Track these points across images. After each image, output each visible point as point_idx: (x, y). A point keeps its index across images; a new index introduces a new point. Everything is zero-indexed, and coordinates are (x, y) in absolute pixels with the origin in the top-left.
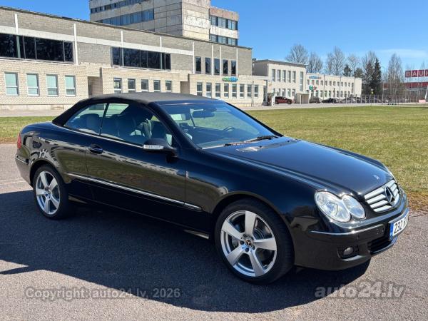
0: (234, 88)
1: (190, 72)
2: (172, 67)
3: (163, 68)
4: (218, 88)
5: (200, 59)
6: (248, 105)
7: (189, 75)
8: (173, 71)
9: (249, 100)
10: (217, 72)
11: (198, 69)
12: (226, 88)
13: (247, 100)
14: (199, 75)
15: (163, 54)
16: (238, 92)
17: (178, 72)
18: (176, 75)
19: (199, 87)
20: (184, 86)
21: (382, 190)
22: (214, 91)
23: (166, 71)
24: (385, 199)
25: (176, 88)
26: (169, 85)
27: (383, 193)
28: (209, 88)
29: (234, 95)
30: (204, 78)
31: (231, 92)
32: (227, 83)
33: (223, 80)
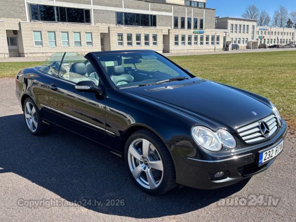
0: (202, 38)
1: (170, 28)
2: (157, 24)
3: (151, 26)
4: (190, 38)
5: (177, 18)
6: (211, 51)
7: (169, 30)
8: (158, 27)
9: (213, 47)
10: (189, 27)
11: (176, 25)
12: (196, 38)
13: (210, 46)
14: (177, 30)
15: (151, 15)
16: (205, 41)
17: (161, 28)
18: (160, 30)
19: (176, 38)
20: (166, 38)
21: (257, 124)
22: (187, 41)
23: (153, 28)
24: (259, 132)
25: (160, 39)
26: (155, 37)
27: (258, 127)
28: (183, 39)
29: (202, 43)
30: (180, 32)
31: (199, 41)
32: (196, 34)
33: (194, 33)
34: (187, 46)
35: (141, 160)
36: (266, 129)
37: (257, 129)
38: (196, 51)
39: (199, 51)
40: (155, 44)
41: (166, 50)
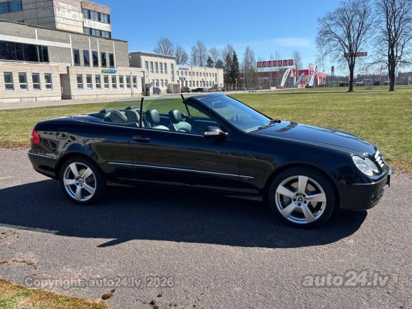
0: (114, 80)
1: (69, 65)
2: (50, 59)
3: (41, 61)
4: (98, 79)
5: (78, 51)
6: (128, 96)
7: (68, 68)
8: (51, 64)
9: (129, 91)
10: (96, 63)
11: (77, 61)
12: (106, 80)
13: (126, 90)
14: (79, 67)
15: (40, 46)
16: (118, 83)
17: (56, 64)
18: (55, 67)
19: (79, 79)
20: (64, 78)
22: (94, 83)
23: (44, 64)
25: (56, 81)
26: (48, 78)
28: (89, 80)
29: (114, 86)
30: (84, 71)
31: (111, 83)
32: (106, 74)
33: (102, 72)
34: (95, 90)
35: (295, 198)
38: (108, 96)
39: (111, 96)
40: (48, 87)
41: (66, 96)
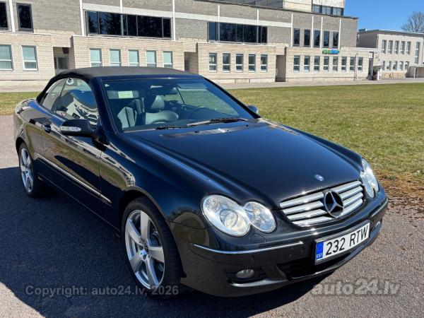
0: (335, 60)
1: (287, 45)
2: (268, 40)
3: (259, 42)
4: (317, 61)
5: (299, 30)
6: (350, 79)
7: (286, 49)
8: (269, 45)
9: (352, 74)
10: (317, 44)
11: (296, 41)
12: (326, 61)
13: (349, 73)
14: (298, 48)
15: (260, 27)
16: (340, 65)
17: (274, 45)
18: (272, 48)
19: (297, 60)
20: (281, 60)
21: (321, 195)
22: (312, 65)
23: (262, 45)
24: (322, 208)
25: (272, 62)
26: (264, 59)
27: (321, 200)
28: (307, 61)
29: (336, 69)
30: (302, 51)
31: (331, 65)
32: (327, 55)
33: (323, 53)
34: (312, 72)
35: (141, 244)
36: (335, 204)
37: (320, 204)
38: (326, 80)
39: (330, 80)
40: (263, 68)
41: (280, 78)
